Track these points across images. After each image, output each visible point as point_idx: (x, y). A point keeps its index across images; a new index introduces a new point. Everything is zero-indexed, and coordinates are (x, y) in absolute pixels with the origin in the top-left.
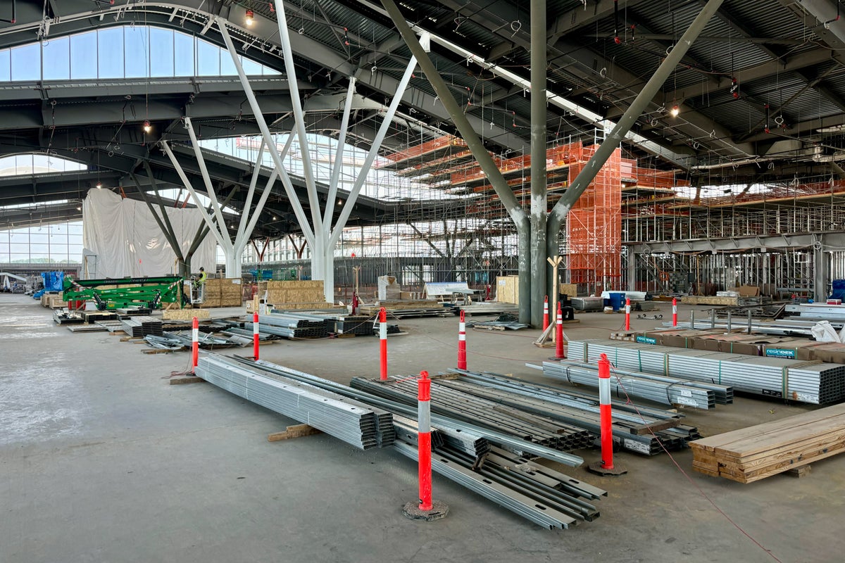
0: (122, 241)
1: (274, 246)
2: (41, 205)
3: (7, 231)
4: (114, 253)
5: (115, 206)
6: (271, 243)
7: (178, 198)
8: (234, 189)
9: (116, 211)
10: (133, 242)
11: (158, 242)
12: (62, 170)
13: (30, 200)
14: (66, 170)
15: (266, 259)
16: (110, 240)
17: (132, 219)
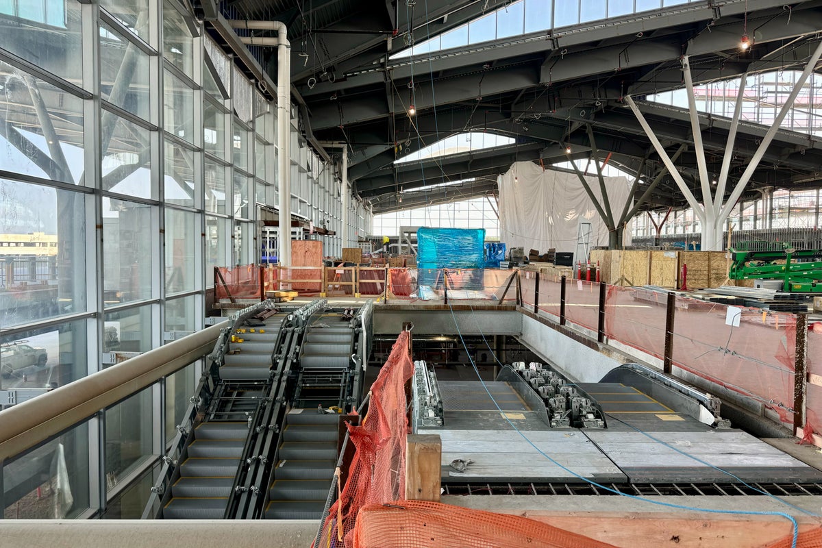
0: (541, 213)
1: (675, 217)
2: (467, 182)
3: (424, 208)
4: (533, 225)
5: (536, 179)
6: (672, 214)
7: (587, 169)
8: (680, 150)
9: (537, 184)
10: (551, 214)
11: (576, 213)
12: (494, 145)
13: (458, 178)
14: (498, 145)
15: (663, 232)
16: (529, 214)
17: (552, 190)
